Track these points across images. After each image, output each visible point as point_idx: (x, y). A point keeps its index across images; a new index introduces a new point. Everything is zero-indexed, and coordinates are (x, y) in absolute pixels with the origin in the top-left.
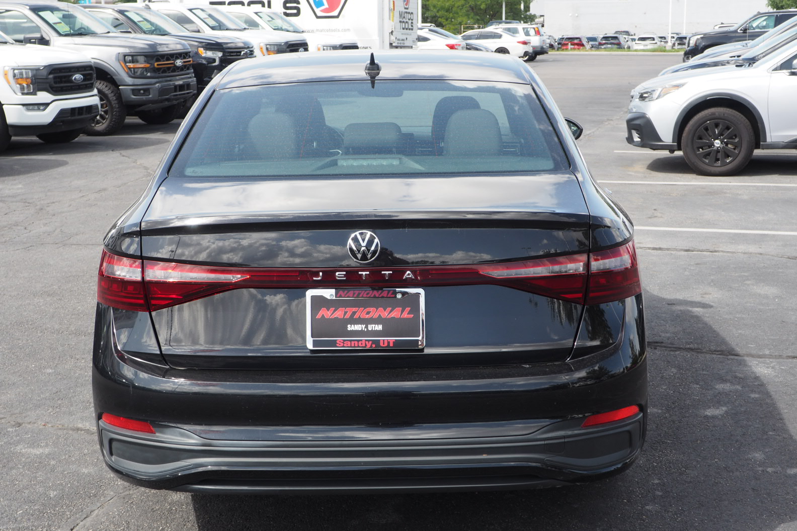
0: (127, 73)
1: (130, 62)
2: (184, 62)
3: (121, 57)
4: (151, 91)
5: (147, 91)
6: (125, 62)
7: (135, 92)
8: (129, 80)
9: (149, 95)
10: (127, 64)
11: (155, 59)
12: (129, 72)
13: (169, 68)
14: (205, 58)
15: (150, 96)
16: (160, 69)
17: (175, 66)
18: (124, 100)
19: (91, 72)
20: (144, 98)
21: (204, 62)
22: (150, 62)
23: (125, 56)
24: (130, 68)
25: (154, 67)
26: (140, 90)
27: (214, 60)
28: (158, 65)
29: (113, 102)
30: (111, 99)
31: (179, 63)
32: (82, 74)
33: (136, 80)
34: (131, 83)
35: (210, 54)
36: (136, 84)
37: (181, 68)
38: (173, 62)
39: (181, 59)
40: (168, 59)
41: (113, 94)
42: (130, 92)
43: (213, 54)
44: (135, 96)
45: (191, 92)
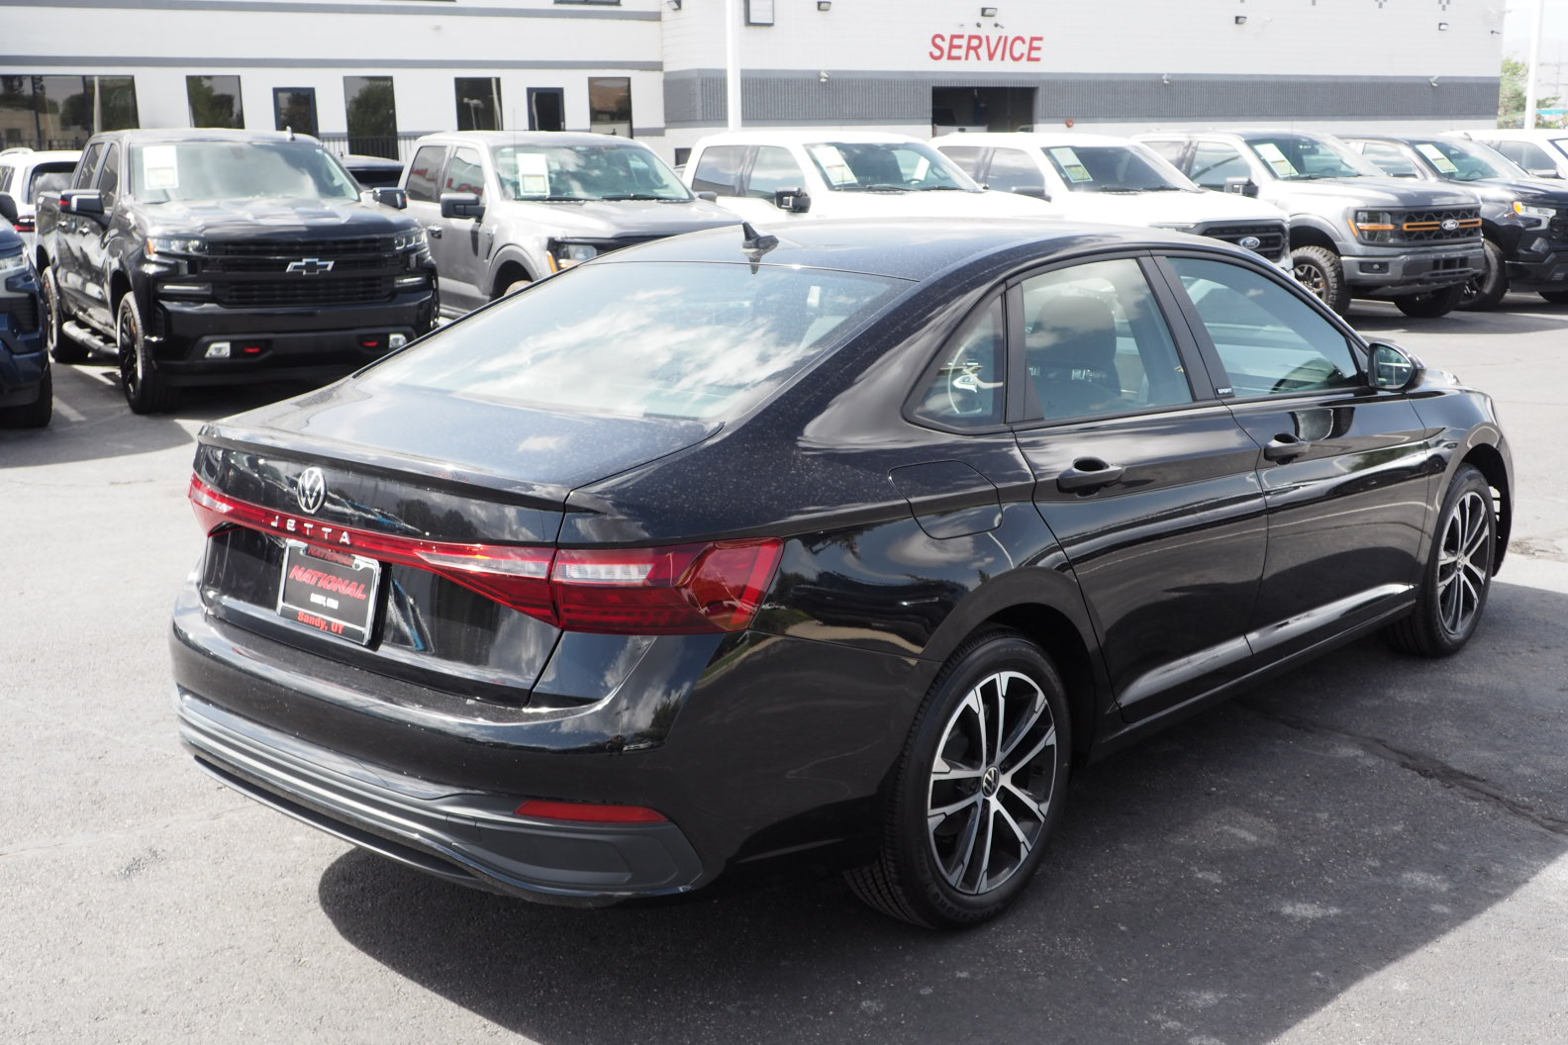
0: (1357, 239)
1: (1364, 221)
2: (1461, 224)
3: (1351, 214)
4: (1390, 266)
5: (1384, 267)
6: (1356, 220)
7: (1363, 266)
8: (1358, 248)
9: (1387, 271)
10: (1359, 224)
11: (1405, 218)
12: (1361, 237)
13: (1429, 233)
14: (1524, 219)
15: (1388, 274)
16: (1412, 233)
17: (1442, 229)
18: (1346, 277)
19: (1280, 234)
20: (1378, 276)
21: (1521, 224)
22: (1396, 222)
23: (1357, 212)
24: (1361, 231)
25: (1402, 230)
26: (1372, 264)
27: (1539, 222)
28: (1408, 227)
29: (1330, 280)
30: (1328, 275)
31: (1450, 224)
32: (1258, 237)
33: (1369, 248)
34: (1360, 253)
35: (1533, 212)
36: (1370, 254)
37: (1455, 234)
38: (1438, 223)
39: (1457, 219)
40: (1430, 218)
41: (1332, 268)
42: (1357, 267)
43: (1539, 211)
44: (1362, 271)
45: (1468, 271)
